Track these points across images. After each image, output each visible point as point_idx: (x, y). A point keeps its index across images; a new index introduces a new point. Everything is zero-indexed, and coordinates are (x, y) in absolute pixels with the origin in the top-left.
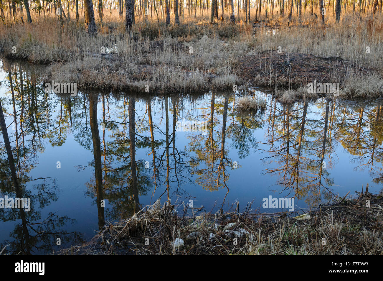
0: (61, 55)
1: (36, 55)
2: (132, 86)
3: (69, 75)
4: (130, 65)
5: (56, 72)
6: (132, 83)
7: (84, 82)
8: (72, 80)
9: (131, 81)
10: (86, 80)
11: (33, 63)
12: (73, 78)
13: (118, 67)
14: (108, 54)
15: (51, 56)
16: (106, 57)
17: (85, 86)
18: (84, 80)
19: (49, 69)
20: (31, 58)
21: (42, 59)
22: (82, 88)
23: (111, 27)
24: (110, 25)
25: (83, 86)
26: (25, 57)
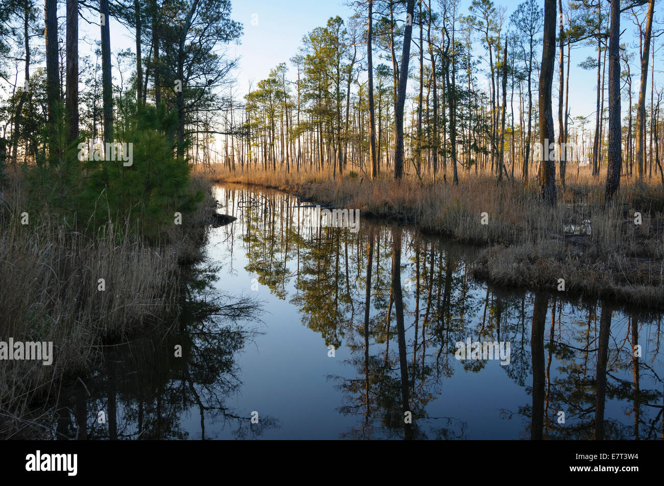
0: (501, 233)
1: (464, 230)
2: (619, 291)
3: (515, 265)
4: (615, 256)
5: (494, 258)
6: (619, 287)
7: (537, 277)
8: (518, 272)
9: (617, 284)
10: (540, 275)
11: (459, 241)
12: (521, 269)
13: (594, 258)
14: (576, 235)
15: (486, 234)
16: (572, 239)
17: (538, 284)
18: (537, 274)
19: (483, 252)
20: (456, 234)
21: (472, 237)
22: (533, 286)
23: (579, 193)
24: (576, 188)
25: (535, 284)
26: (448, 232)
